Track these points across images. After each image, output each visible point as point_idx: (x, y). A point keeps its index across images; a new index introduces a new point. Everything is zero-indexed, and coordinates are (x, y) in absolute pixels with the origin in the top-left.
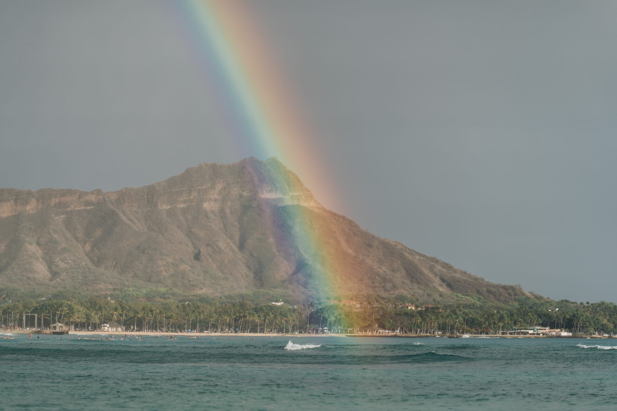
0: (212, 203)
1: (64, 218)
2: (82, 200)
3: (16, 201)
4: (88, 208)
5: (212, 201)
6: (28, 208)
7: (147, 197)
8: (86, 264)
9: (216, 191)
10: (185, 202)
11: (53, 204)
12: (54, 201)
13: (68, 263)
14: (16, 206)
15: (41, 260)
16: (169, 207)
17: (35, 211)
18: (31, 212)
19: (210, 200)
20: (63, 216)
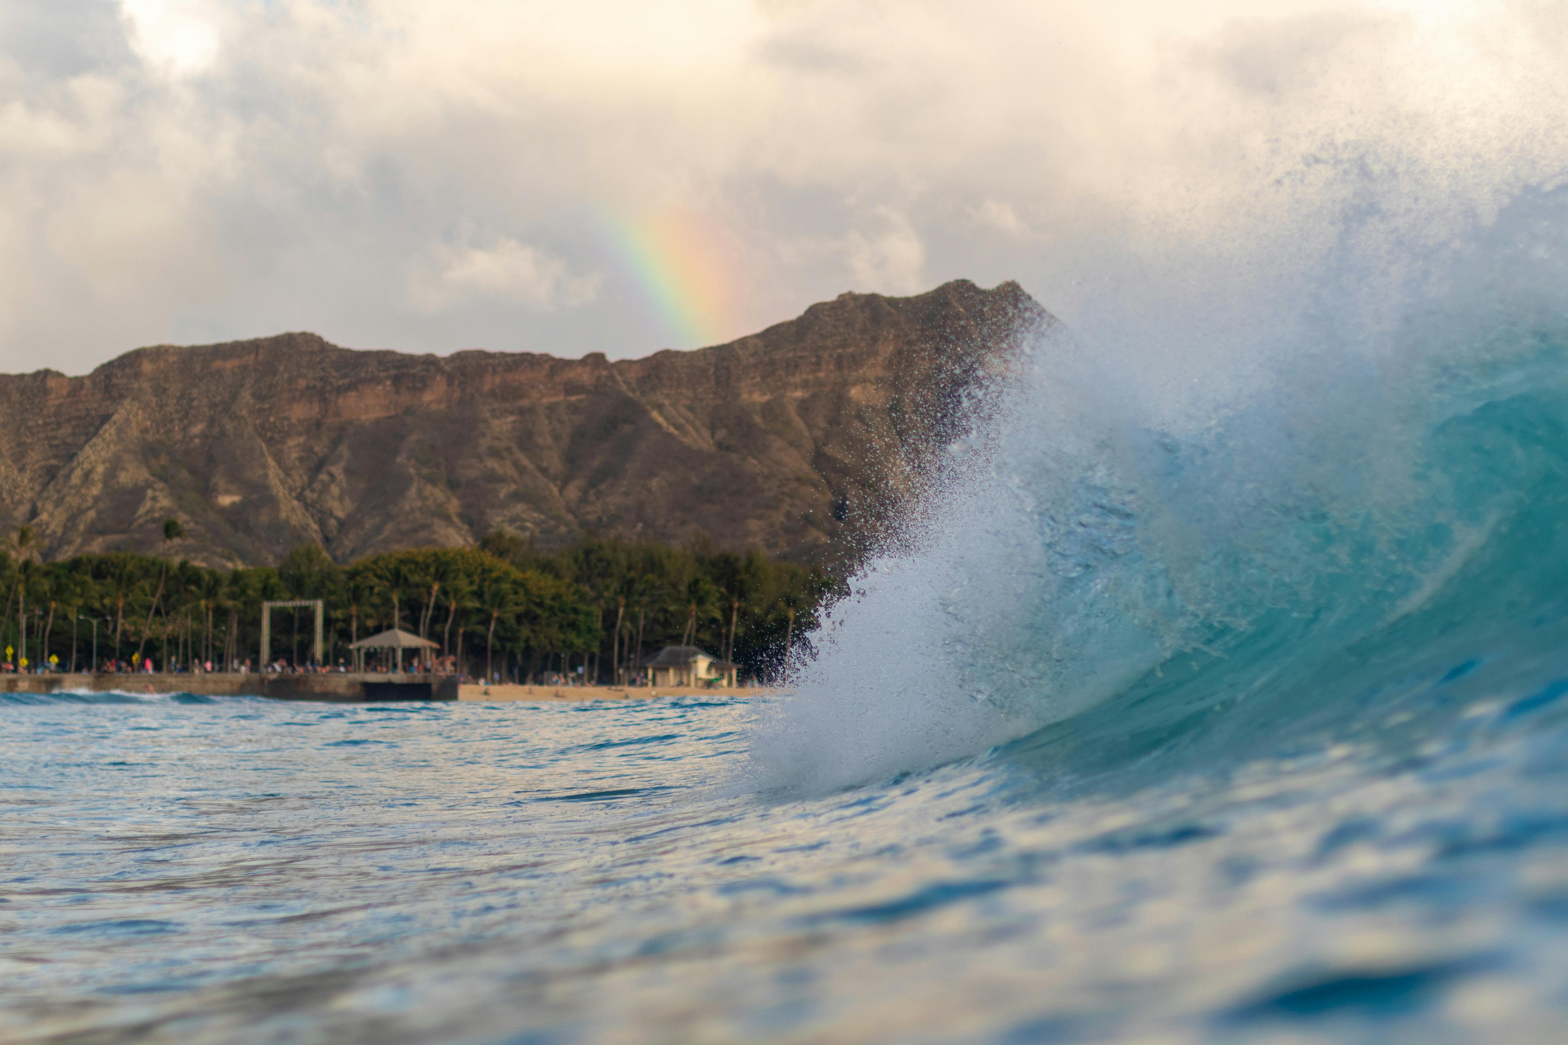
0: (872, 389)
1: (514, 422)
2: (557, 379)
3: (397, 380)
4: (573, 398)
5: (872, 383)
6: (427, 397)
7: (714, 373)
8: (570, 532)
9: (880, 359)
10: (805, 385)
11: (486, 388)
12: (489, 383)
13: (523, 529)
14: (397, 392)
15: (455, 519)
16: (767, 398)
17: (443, 406)
18: (434, 407)
19: (864, 380)
20: (511, 418)
